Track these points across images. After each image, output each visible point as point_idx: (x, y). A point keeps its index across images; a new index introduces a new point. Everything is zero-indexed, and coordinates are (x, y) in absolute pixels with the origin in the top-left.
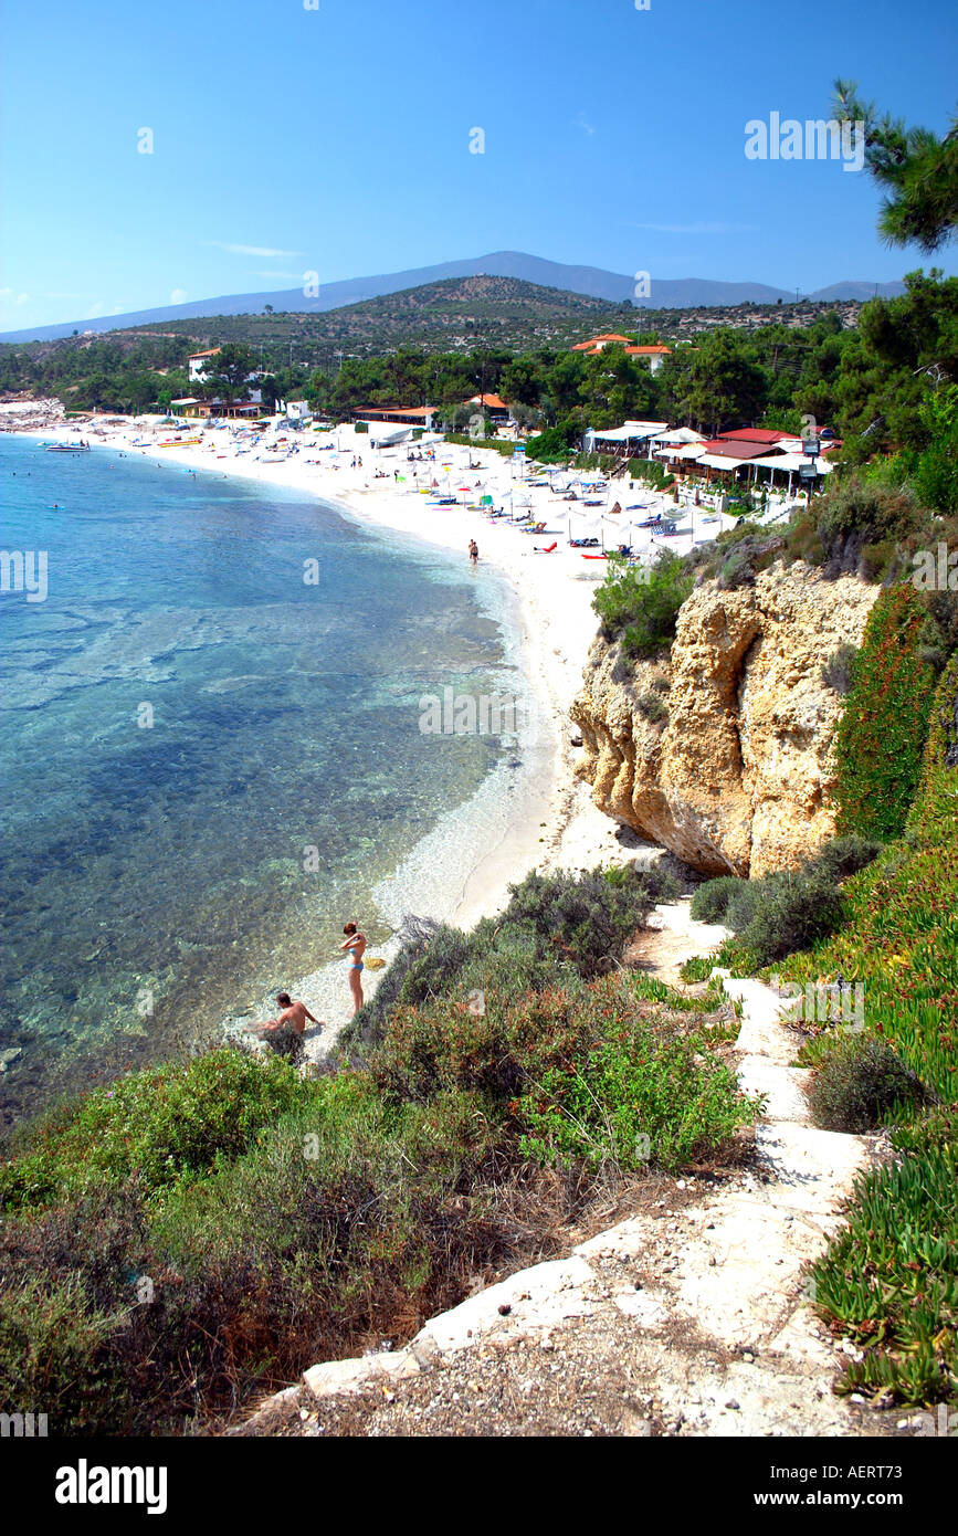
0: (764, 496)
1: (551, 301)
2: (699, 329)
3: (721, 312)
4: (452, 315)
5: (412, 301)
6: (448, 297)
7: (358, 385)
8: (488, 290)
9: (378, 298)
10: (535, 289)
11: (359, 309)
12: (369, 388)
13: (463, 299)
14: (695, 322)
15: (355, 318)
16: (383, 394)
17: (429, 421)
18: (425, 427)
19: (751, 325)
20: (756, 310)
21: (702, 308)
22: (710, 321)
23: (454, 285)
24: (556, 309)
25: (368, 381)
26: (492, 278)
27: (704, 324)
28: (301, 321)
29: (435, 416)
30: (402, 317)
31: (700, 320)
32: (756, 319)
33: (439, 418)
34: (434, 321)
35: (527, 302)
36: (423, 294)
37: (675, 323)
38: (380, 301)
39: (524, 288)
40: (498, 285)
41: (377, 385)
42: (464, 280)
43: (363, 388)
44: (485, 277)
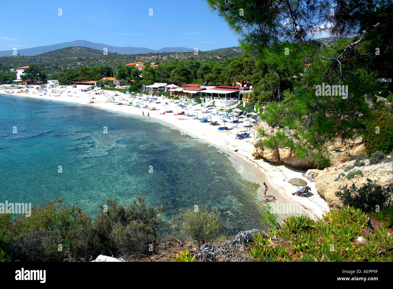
0: (204, 99)
1: (97, 53)
2: (141, 59)
3: (145, 55)
4: (70, 56)
5: (59, 53)
6: (68, 52)
7: (73, 76)
8: (79, 50)
9: (49, 52)
10: (92, 50)
11: (45, 55)
12: (76, 76)
13: (73, 52)
14: (139, 58)
15: (44, 58)
16: (80, 78)
17: (96, 84)
18: (95, 86)
19: (154, 58)
20: (154, 55)
21: (140, 54)
22: (143, 58)
23: (70, 49)
24: (98, 55)
25: (75, 75)
26: (80, 47)
27: (142, 58)
28: (29, 58)
29: (97, 83)
30: (57, 57)
31: (140, 57)
32: (154, 57)
33: (98, 84)
34: (66, 58)
35: (90, 53)
36: (62, 51)
37: (135, 58)
38: (50, 53)
39: (89, 49)
40: (82, 49)
41: (78, 75)
42: (73, 47)
43: (74, 76)
44: (78, 47)
